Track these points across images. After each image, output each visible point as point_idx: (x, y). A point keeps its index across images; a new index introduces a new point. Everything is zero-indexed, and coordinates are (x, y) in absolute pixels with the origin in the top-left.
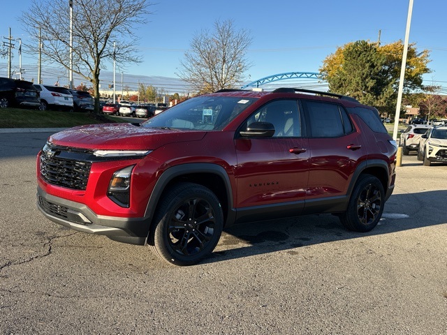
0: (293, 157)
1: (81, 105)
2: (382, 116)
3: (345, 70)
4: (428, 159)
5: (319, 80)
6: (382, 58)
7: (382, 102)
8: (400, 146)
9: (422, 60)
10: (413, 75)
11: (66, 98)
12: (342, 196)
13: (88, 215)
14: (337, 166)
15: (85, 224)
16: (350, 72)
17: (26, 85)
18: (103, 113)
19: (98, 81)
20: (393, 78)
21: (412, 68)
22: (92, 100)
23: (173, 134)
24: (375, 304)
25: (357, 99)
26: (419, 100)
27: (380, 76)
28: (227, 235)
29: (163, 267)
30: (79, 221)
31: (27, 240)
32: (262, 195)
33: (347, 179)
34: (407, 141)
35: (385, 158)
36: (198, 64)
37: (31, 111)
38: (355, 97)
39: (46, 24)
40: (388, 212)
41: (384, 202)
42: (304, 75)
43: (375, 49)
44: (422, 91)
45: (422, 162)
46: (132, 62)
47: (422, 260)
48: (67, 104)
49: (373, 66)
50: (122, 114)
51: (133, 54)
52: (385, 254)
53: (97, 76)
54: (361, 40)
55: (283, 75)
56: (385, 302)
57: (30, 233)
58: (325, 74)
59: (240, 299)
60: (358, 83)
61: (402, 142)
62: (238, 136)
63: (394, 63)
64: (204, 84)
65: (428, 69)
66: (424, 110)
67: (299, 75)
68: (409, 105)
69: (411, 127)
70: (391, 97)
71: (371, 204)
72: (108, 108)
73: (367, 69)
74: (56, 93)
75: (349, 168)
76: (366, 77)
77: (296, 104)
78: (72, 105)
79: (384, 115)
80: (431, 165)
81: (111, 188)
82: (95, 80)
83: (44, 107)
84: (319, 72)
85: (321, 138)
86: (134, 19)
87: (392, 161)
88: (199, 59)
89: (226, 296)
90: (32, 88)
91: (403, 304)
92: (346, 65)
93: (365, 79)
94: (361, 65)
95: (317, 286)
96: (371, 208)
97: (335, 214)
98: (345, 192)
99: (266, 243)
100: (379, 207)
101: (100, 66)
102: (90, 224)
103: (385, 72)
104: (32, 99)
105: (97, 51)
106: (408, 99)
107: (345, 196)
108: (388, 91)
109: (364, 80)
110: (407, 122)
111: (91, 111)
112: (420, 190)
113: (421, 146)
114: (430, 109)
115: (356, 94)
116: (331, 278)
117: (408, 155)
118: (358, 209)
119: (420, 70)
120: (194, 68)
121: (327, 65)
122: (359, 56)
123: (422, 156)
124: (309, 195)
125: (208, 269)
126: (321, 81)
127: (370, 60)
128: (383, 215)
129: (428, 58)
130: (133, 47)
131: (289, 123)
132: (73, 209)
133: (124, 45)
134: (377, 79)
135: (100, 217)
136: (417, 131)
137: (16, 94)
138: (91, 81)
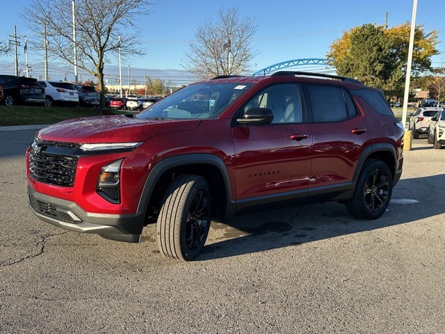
0: (296, 144)
1: (87, 101)
2: (391, 101)
3: (352, 54)
4: (439, 142)
5: (326, 66)
6: (390, 40)
7: (390, 86)
8: (410, 129)
9: (430, 42)
10: (421, 58)
11: (71, 94)
12: (348, 183)
13: (78, 213)
14: (342, 152)
15: (75, 222)
16: (358, 56)
17: (31, 82)
18: (110, 108)
19: (102, 75)
20: (401, 61)
21: (420, 50)
22: (97, 95)
23: (165, 123)
24: (383, 296)
25: (365, 84)
26: (429, 83)
27: (388, 59)
28: (229, 228)
29: (160, 264)
30: (69, 219)
31: (20, 239)
32: (265, 185)
33: (352, 165)
34: (416, 125)
35: (392, 142)
36: (204, 55)
37: (36, 108)
38: (363, 82)
39: (48, 19)
40: (397, 198)
41: (392, 187)
42: (311, 62)
43: (382, 32)
44: (431, 73)
45: (432, 145)
46: (136, 55)
47: (432, 247)
48: (72, 100)
49: (380, 50)
50: (130, 108)
51: (137, 47)
52: (394, 242)
53: (101, 70)
54: (368, 23)
55: (289, 62)
56: (393, 295)
57: (24, 232)
58: (332, 59)
59: (238, 296)
60: (366, 67)
61: (412, 126)
62: (235, 124)
63: (401, 45)
64: (210, 75)
65: (437, 51)
66: (434, 93)
67: (305, 62)
68: (418, 88)
69: (421, 110)
70: (399, 80)
71: (379, 190)
72: (115, 103)
73: (374, 53)
74: (61, 89)
75: (354, 153)
76: (374, 61)
77: (296, 87)
78: (77, 100)
79: (393, 99)
80: (442, 148)
81: (100, 184)
82: (99, 74)
83: (49, 103)
84: (326, 58)
85: (324, 122)
86: (136, 10)
87: (399, 144)
88: (204, 49)
89: (224, 293)
90: (37, 85)
91: (413, 296)
92: (353, 49)
93: (373, 63)
94: (369, 49)
95: (321, 279)
96: (378, 194)
97: (340, 202)
98: (351, 178)
99: (269, 234)
100: (387, 193)
101: (103, 60)
102: (81, 222)
103: (393, 55)
104: (37, 95)
105: (100, 45)
106: (417, 82)
107: (351, 183)
108: (396, 75)
109: (371, 64)
110: (417, 106)
111: (97, 106)
112: (431, 174)
113: (431, 129)
114: (439, 91)
115: (364, 78)
116: (335, 270)
117: (418, 138)
118: (365, 195)
119: (429, 52)
120: (199, 58)
121: (334, 50)
122: (366, 40)
123: (432, 140)
124: (313, 183)
125: (206, 264)
126: (329, 66)
127: (377, 43)
128: (392, 201)
129: (437, 39)
130: (136, 39)
131: (290, 109)
132: (61, 207)
133: (127, 37)
134: (385, 63)
135: (90, 214)
136: (427, 114)
137: (21, 92)
138: (96, 75)
